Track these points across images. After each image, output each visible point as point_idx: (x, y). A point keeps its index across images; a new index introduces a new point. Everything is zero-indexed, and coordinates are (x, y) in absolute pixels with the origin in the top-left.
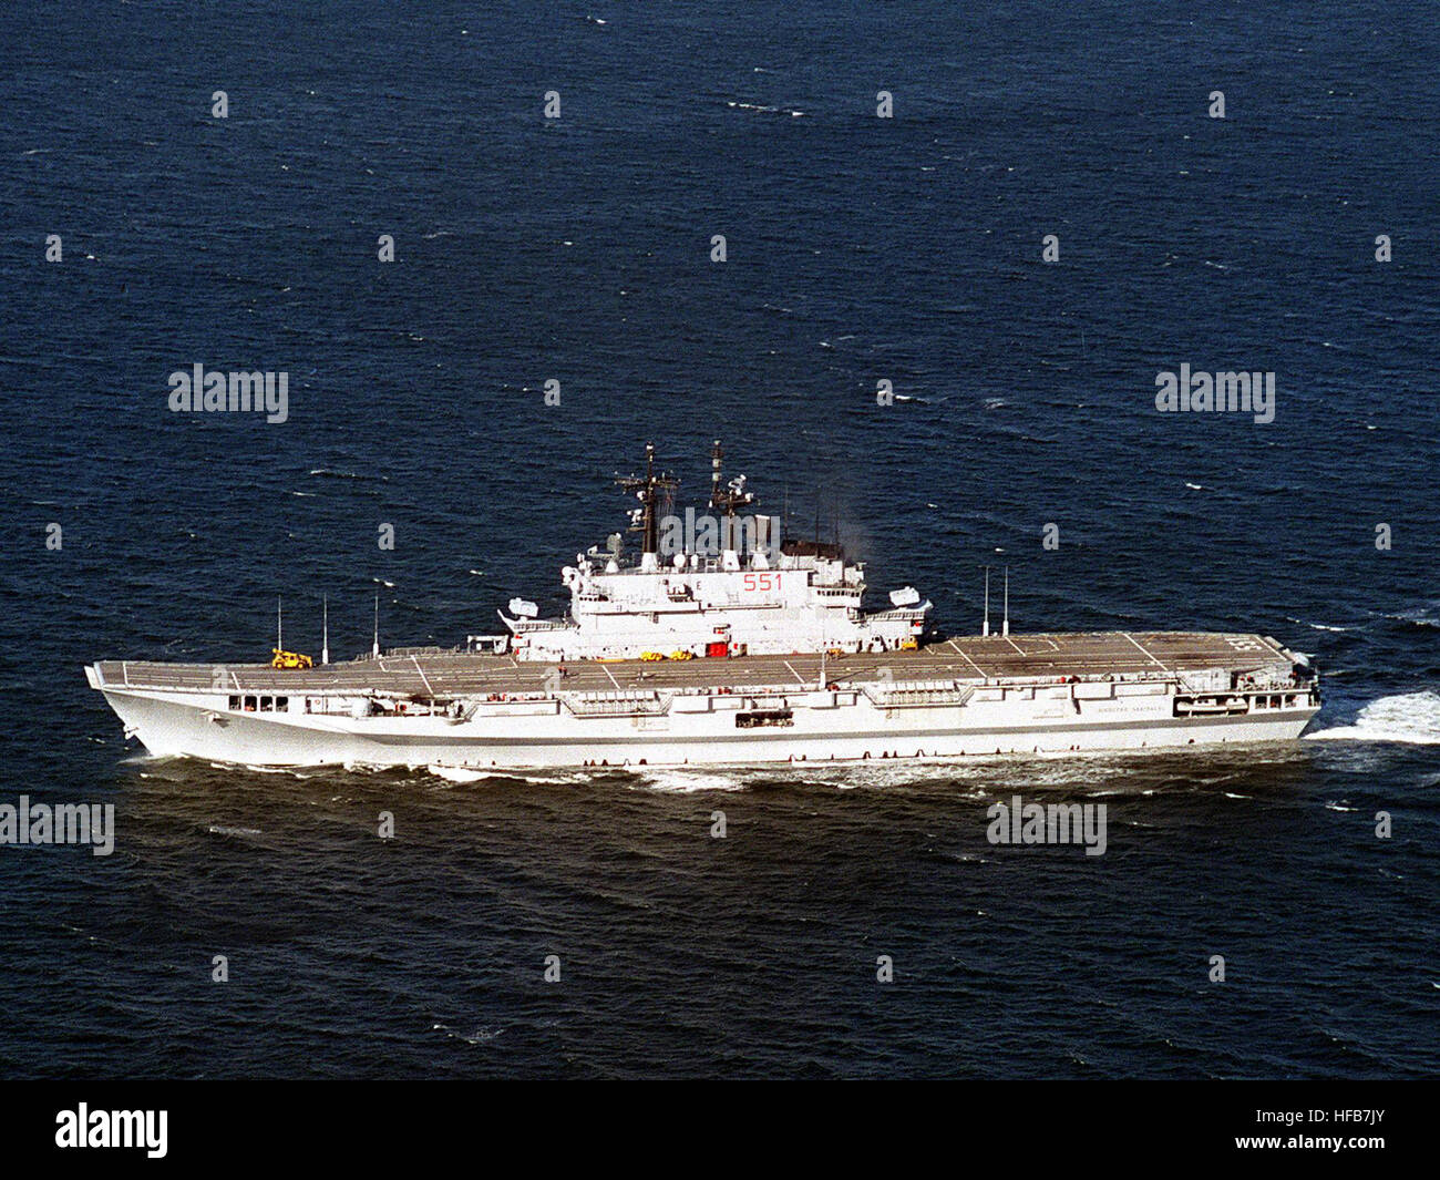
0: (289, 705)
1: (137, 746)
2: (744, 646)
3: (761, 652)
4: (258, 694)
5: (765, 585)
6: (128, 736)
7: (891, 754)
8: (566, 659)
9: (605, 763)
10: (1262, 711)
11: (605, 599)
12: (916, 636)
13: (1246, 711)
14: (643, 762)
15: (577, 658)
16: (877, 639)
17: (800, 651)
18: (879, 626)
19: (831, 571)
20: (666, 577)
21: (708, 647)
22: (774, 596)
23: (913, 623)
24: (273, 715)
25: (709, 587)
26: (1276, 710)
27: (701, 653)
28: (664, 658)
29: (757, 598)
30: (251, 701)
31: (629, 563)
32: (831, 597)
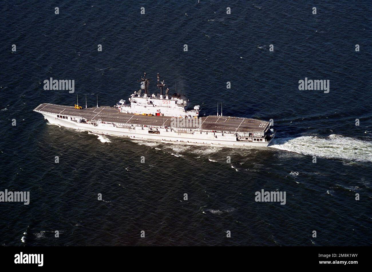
0: (68, 118)
1: (47, 121)
2: (163, 114)
3: (166, 115)
4: (62, 115)
5: (167, 103)
6: (45, 119)
7: (182, 141)
8: (129, 113)
9: (127, 136)
10: (255, 141)
11: (136, 102)
12: (198, 116)
13: (252, 141)
14: (134, 137)
15: (131, 113)
16: (189, 116)
17: (174, 116)
18: (190, 113)
19: (180, 101)
20: (147, 99)
21: (156, 114)
22: (169, 105)
23: (197, 113)
24: (65, 120)
25: (156, 102)
26: (258, 142)
27: (155, 115)
28: (147, 115)
29: (165, 105)
30: (61, 117)
31: (142, 96)
32: (179, 107)
